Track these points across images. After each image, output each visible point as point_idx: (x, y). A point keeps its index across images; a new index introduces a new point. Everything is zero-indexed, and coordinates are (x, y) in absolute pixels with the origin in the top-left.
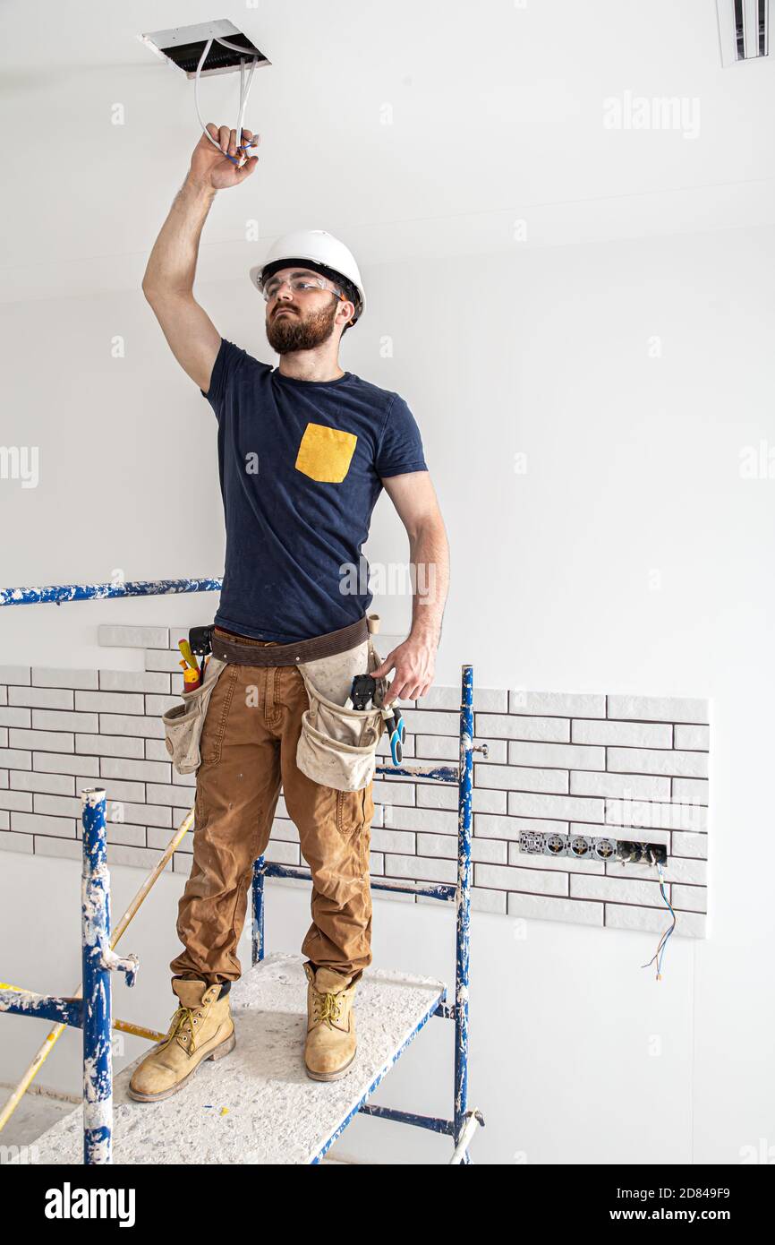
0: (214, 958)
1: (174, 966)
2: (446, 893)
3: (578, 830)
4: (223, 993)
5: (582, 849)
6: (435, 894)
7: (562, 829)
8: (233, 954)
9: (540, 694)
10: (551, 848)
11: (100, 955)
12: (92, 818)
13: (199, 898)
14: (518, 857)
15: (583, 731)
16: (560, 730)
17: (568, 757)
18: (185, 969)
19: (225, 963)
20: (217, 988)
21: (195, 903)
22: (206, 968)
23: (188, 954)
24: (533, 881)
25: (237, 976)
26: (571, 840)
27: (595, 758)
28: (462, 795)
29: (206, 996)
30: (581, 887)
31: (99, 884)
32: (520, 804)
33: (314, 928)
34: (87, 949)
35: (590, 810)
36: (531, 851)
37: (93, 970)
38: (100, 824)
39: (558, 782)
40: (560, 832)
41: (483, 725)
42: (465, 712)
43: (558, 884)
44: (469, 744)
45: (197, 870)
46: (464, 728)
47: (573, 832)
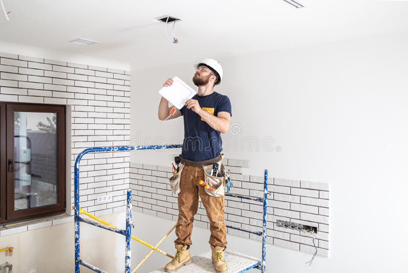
0: (185, 239)
1: (175, 242)
2: (260, 234)
3: (293, 221)
4: (188, 248)
5: (293, 227)
6: (257, 234)
7: (288, 220)
8: (190, 239)
9: (283, 180)
10: (285, 225)
11: (128, 222)
13: (181, 225)
14: (276, 228)
15: (294, 191)
16: (287, 190)
17: (290, 198)
18: (177, 242)
19: (187, 241)
20: (186, 247)
21: (180, 227)
22: (183, 242)
23: (179, 239)
24: (280, 235)
25: (191, 244)
26: (291, 224)
27: (297, 199)
28: (264, 209)
29: (183, 248)
30: (294, 238)
31: (129, 207)
32: (277, 212)
33: (211, 235)
35: (297, 215)
36: (280, 226)
37: (128, 225)
38: (130, 195)
39: (287, 206)
40: (287, 221)
41: (270, 188)
42: (265, 183)
43: (287, 237)
44: (266, 192)
46: (265, 187)
47: (291, 221)
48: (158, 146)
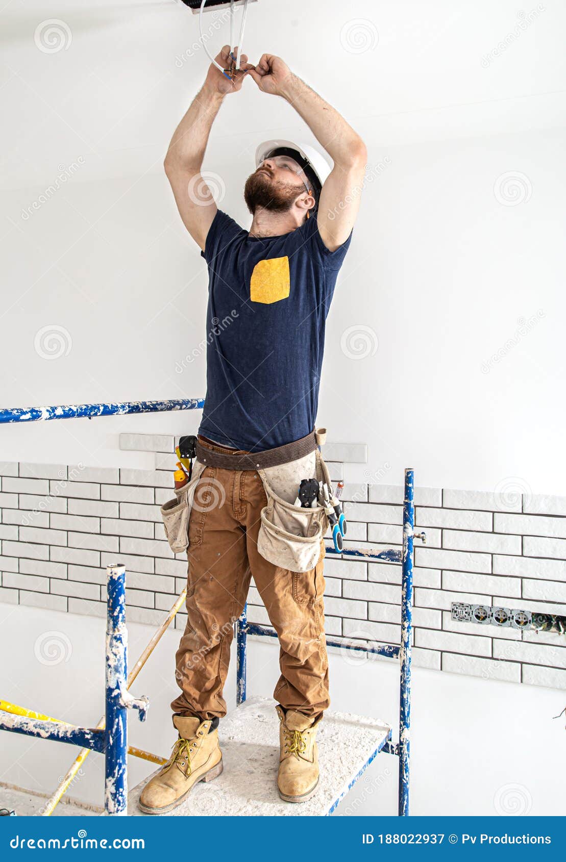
0: (204, 700)
1: (174, 706)
2: (391, 652)
3: (499, 603)
4: (213, 727)
5: (502, 619)
6: (382, 652)
7: (486, 602)
8: (220, 696)
9: (469, 492)
10: (477, 617)
11: (118, 696)
12: (115, 587)
13: (190, 651)
14: (451, 624)
15: (503, 524)
16: (485, 521)
17: (491, 543)
18: (182, 708)
19: (213, 704)
20: (208, 723)
21: (187, 655)
22: (198, 707)
23: (185, 695)
24: (462, 643)
25: (223, 713)
26: (494, 611)
27: (513, 545)
28: (405, 573)
29: (199, 730)
30: (501, 650)
31: (119, 639)
32: (452, 581)
33: (282, 678)
34: (109, 691)
35: (512, 587)
36: (461, 619)
37: (113, 707)
38: (120, 592)
39: (483, 563)
40: (485, 604)
41: (422, 517)
42: (407, 507)
43: (483, 647)
44: (410, 532)
45: (189, 630)
46: (406, 519)
47: (496, 605)
48: (105, 407)
